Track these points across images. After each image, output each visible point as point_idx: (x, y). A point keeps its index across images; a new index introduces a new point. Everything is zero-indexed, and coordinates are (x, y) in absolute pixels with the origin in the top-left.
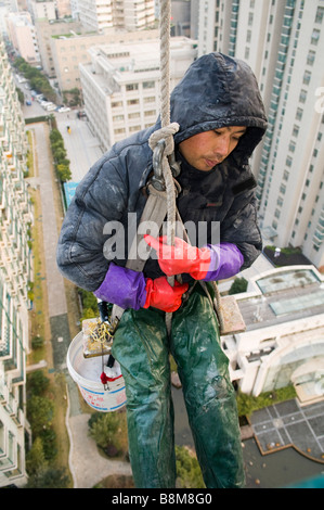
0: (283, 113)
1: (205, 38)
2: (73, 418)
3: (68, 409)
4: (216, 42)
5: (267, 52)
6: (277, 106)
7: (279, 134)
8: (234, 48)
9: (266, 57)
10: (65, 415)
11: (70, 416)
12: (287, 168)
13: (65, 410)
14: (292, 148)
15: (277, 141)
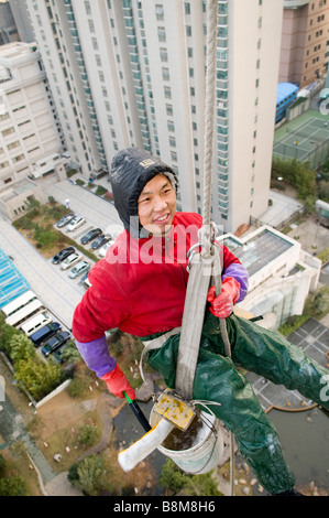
0: (151, 96)
1: (44, 38)
2: (48, 484)
3: (40, 477)
4: (57, 40)
5: (115, 39)
6: (142, 90)
7: (154, 118)
8: (79, 42)
9: (116, 43)
10: (39, 486)
11: (45, 484)
12: (173, 149)
13: (37, 479)
14: (171, 128)
15: (154, 125)
